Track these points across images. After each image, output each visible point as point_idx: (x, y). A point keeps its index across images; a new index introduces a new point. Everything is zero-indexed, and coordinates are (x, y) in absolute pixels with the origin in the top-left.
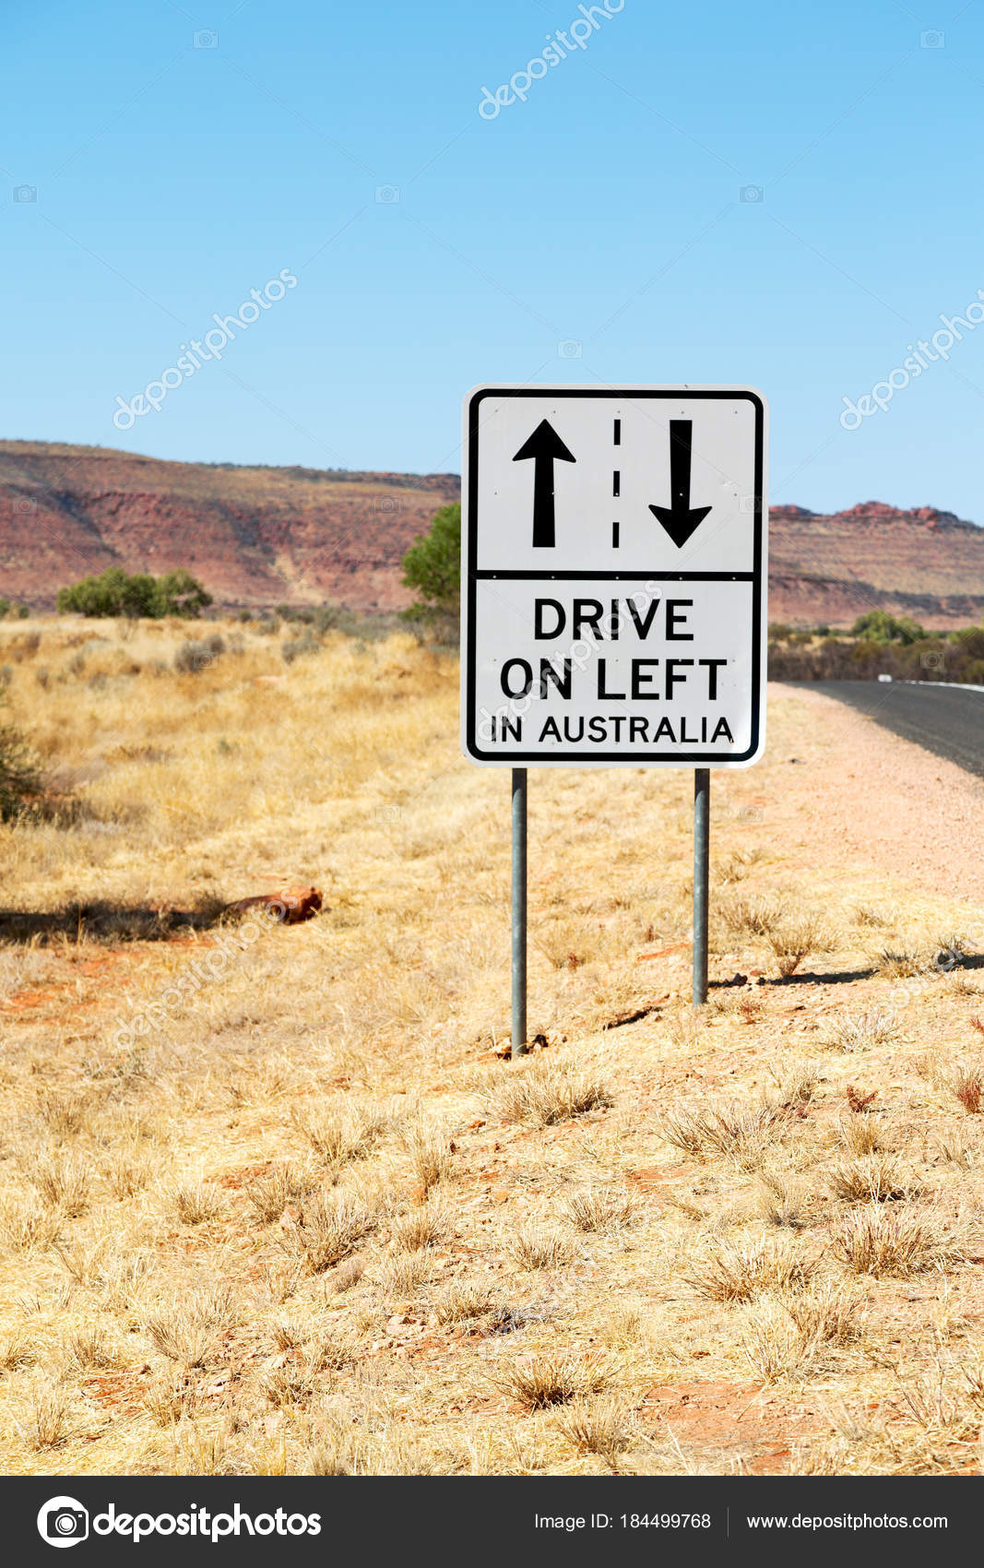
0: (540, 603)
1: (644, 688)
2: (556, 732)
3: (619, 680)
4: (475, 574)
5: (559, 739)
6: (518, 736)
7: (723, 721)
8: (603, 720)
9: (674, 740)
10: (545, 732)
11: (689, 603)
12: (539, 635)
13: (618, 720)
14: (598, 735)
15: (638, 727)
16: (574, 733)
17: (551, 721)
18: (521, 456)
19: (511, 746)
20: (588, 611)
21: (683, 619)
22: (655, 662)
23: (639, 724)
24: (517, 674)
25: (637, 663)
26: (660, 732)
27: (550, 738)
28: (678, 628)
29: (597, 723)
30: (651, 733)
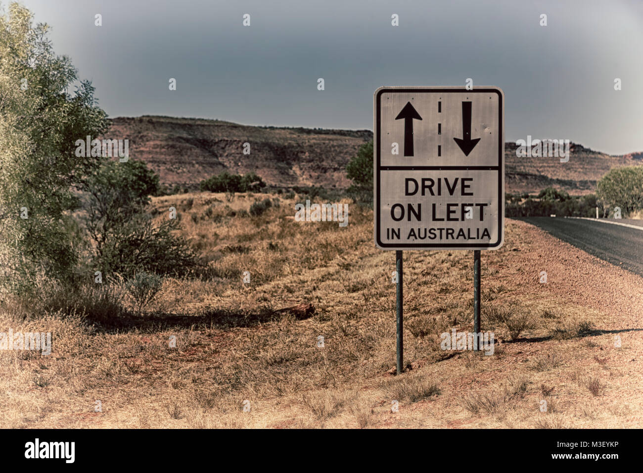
0: (407, 180)
1: (452, 216)
2: (414, 235)
3: (441, 213)
4: (380, 168)
5: (416, 238)
6: (398, 237)
7: (486, 230)
8: (435, 230)
9: (465, 238)
10: (410, 235)
11: (471, 179)
12: (407, 194)
13: (441, 230)
14: (432, 236)
15: (450, 233)
16: (422, 235)
17: (412, 230)
18: (398, 117)
19: (395, 241)
20: (428, 183)
21: (468, 186)
22: (457, 205)
23: (450, 231)
24: (398, 210)
25: (449, 205)
26: (459, 235)
27: (412, 238)
28: (467, 190)
29: (432, 231)
30: (455, 235)
